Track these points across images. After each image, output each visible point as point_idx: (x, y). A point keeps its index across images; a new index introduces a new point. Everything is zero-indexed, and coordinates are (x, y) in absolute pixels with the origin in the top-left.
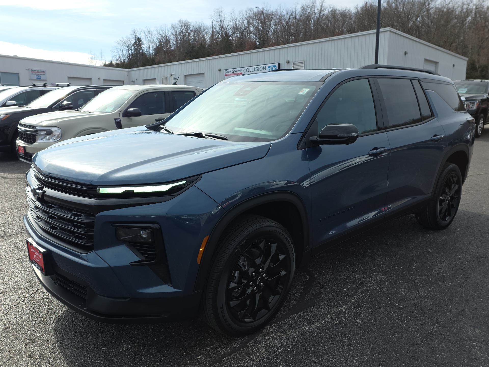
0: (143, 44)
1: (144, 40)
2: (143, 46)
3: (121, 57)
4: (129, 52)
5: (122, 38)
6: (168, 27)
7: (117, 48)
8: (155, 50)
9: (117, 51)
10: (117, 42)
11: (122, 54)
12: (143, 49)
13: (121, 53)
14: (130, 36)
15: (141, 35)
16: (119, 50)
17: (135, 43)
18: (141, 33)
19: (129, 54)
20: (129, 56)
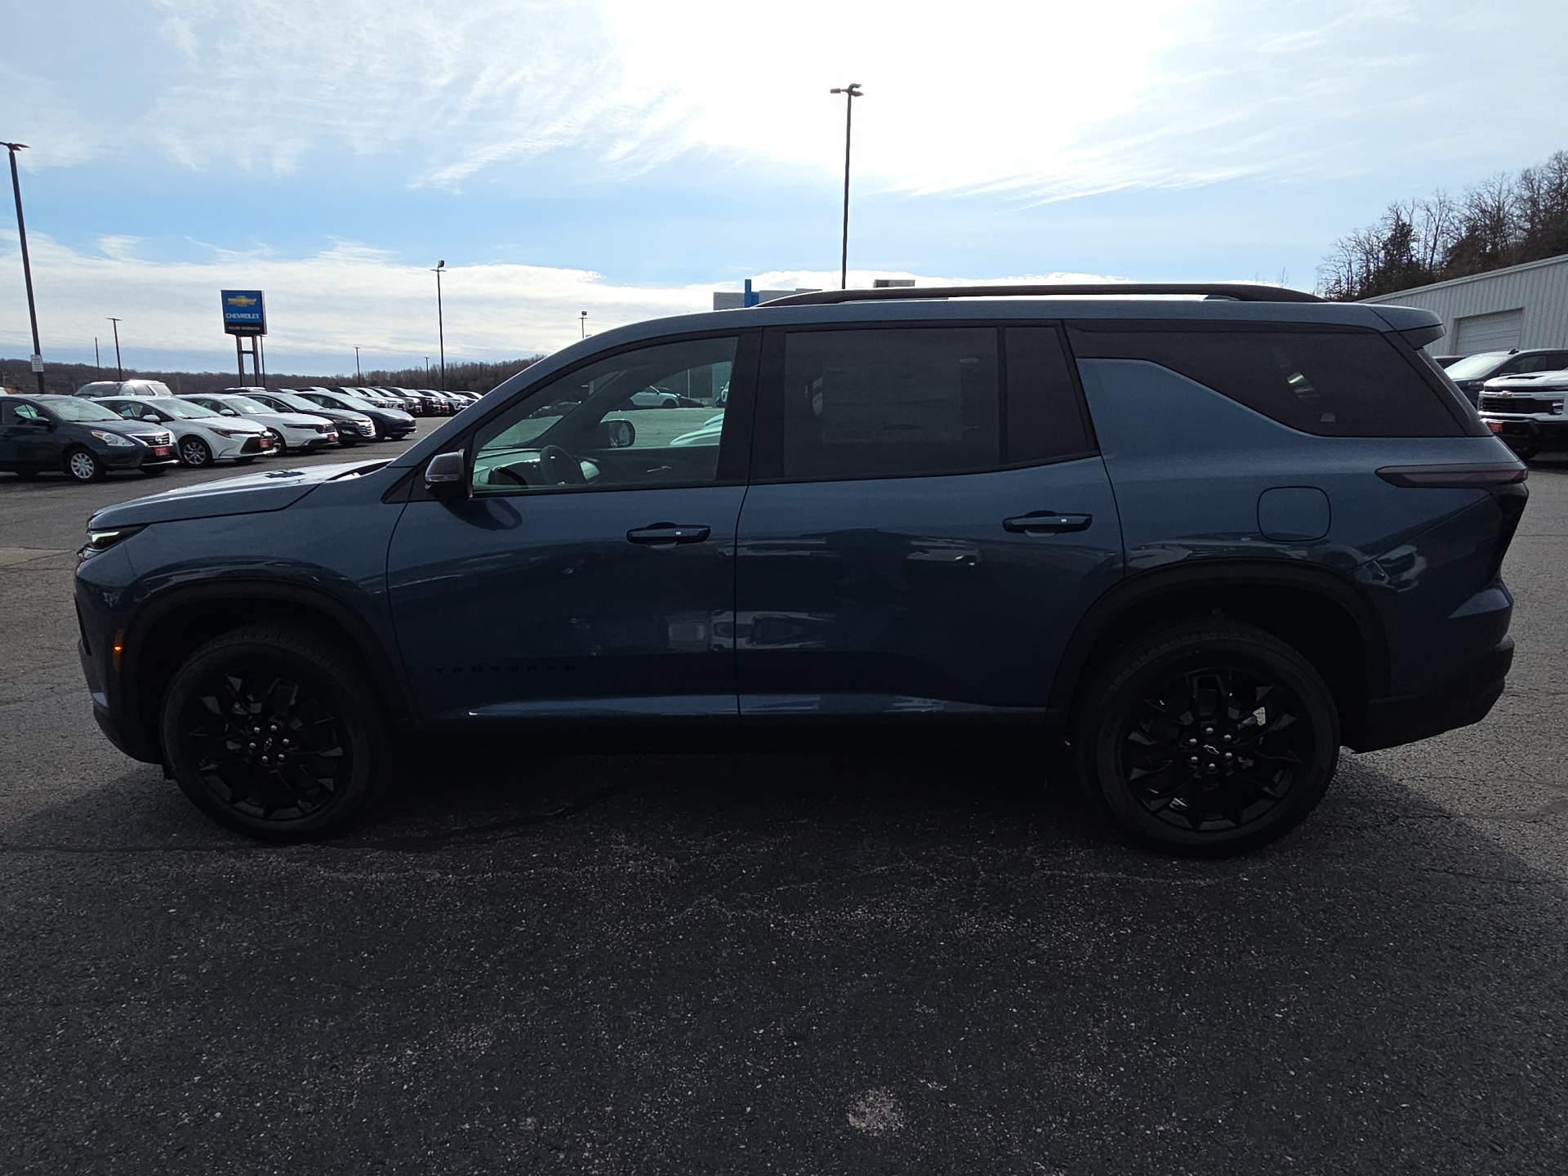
0: (1414, 240)
1: (1419, 230)
2: (1414, 245)
3: (1344, 281)
4: (1367, 266)
5: (1355, 231)
6: (1512, 182)
7: (1337, 259)
8: (1450, 252)
9: (1334, 269)
10: (1340, 245)
11: (1346, 273)
12: (1413, 253)
13: (1344, 271)
14: (1379, 224)
15: (1415, 215)
16: (1339, 264)
17: (1392, 240)
18: (1417, 209)
19: (1369, 271)
20: (1367, 278)
